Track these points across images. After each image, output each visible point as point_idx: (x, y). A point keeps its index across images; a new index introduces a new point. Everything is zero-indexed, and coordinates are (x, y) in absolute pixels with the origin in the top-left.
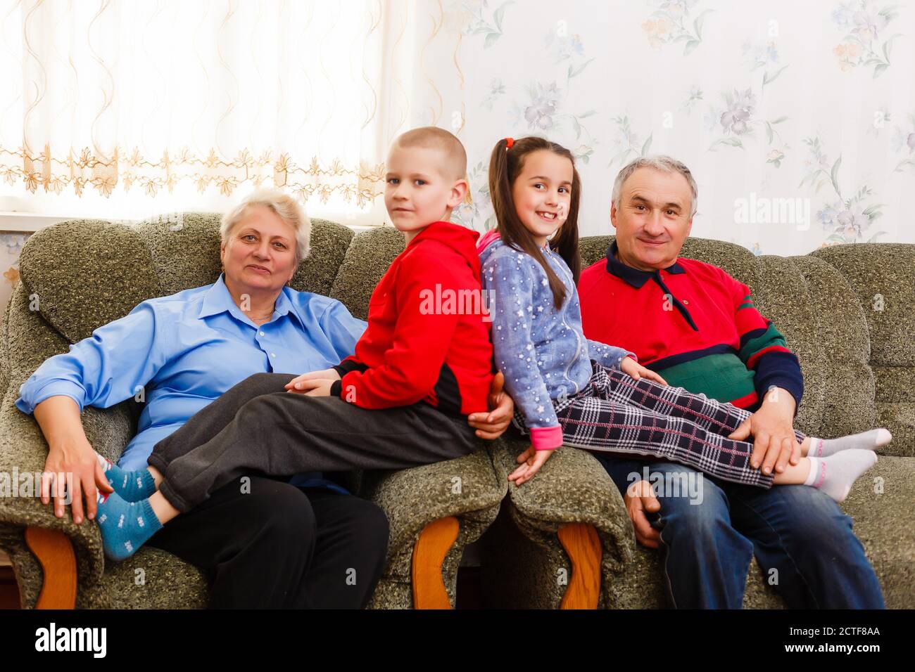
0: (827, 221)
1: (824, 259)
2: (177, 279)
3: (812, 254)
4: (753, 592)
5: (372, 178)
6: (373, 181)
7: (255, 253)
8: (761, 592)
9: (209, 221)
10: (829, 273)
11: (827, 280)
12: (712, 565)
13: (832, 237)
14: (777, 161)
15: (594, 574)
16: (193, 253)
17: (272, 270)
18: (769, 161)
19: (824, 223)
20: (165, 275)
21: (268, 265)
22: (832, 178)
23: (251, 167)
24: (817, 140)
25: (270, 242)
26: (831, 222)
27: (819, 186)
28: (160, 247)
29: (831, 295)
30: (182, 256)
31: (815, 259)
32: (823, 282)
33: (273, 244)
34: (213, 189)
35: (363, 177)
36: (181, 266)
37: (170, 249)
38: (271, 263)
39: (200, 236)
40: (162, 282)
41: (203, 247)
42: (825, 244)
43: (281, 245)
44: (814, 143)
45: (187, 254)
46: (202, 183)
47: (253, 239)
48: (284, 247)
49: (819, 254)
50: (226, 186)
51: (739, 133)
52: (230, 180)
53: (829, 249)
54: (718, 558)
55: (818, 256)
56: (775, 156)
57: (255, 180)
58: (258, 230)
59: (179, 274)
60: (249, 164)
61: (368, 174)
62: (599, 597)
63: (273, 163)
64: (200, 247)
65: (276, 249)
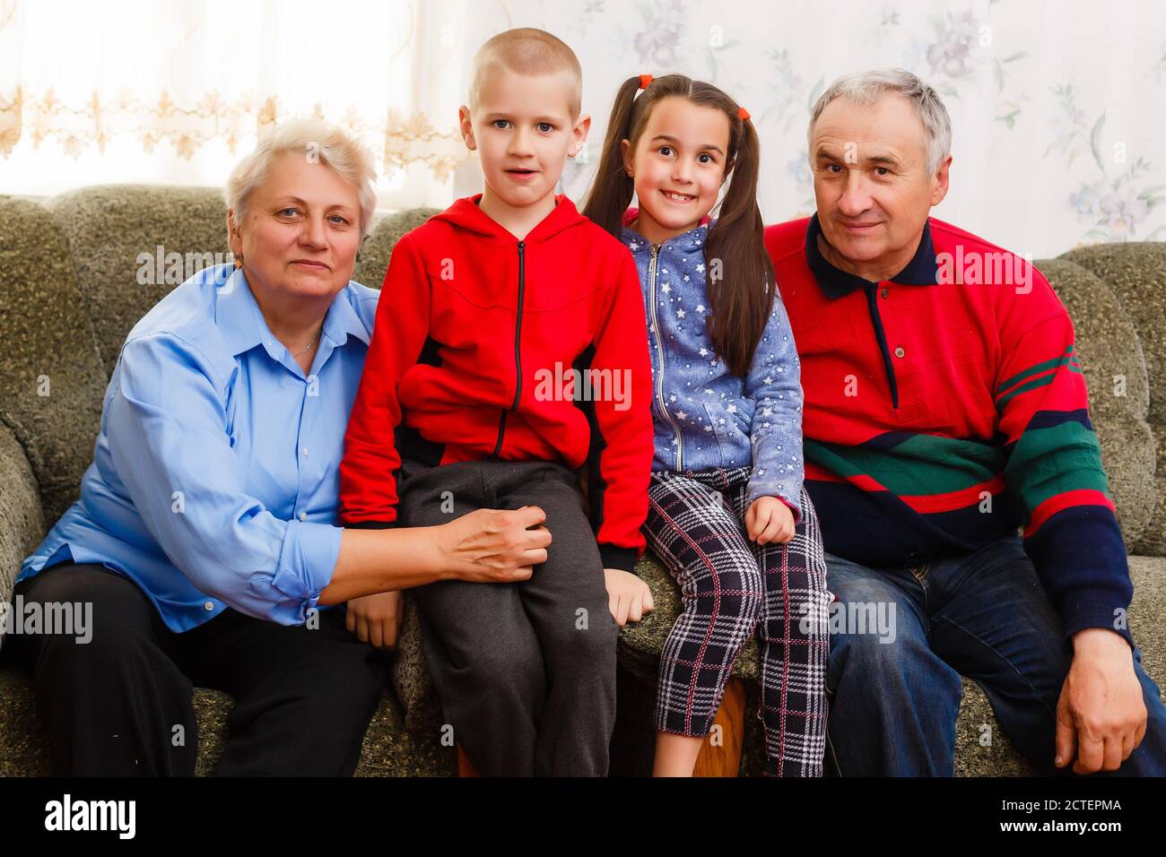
0: (1084, 209)
1: (1081, 263)
2: (107, 281)
3: (1062, 257)
4: (974, 756)
5: (406, 134)
6: (406, 139)
7: (305, 239)
8: (986, 757)
9: (159, 197)
10: (1088, 283)
11: (1085, 294)
12: (904, 714)
13: (1092, 233)
14: (1010, 119)
15: (733, 727)
16: (132, 243)
17: (332, 265)
18: (998, 119)
19: (1080, 212)
20: (89, 275)
21: (324, 258)
22: (1092, 144)
23: (223, 116)
24: (1069, 88)
25: (324, 217)
26: (1090, 211)
27: (1072, 157)
28: (83, 234)
29: (1091, 316)
30: (115, 246)
31: (1067, 264)
32: (1079, 297)
33: (328, 219)
34: (166, 149)
35: (392, 134)
36: (114, 262)
37: (97, 236)
38: (329, 253)
39: (143, 217)
40: (85, 285)
41: (147, 235)
42: (1079, 244)
43: (340, 219)
44: (1066, 91)
45: (124, 244)
46: (149, 141)
47: (294, 214)
48: (346, 222)
49: (1073, 256)
50: (185, 145)
51: (953, 75)
52: (191, 136)
53: (1087, 250)
54: (910, 704)
55: (1071, 260)
56: (1007, 110)
57: (228, 136)
58: (303, 197)
59: (112, 272)
60: (219, 112)
61: (400, 129)
62: (741, 763)
63: (255, 111)
64: (142, 234)
65: (335, 228)
